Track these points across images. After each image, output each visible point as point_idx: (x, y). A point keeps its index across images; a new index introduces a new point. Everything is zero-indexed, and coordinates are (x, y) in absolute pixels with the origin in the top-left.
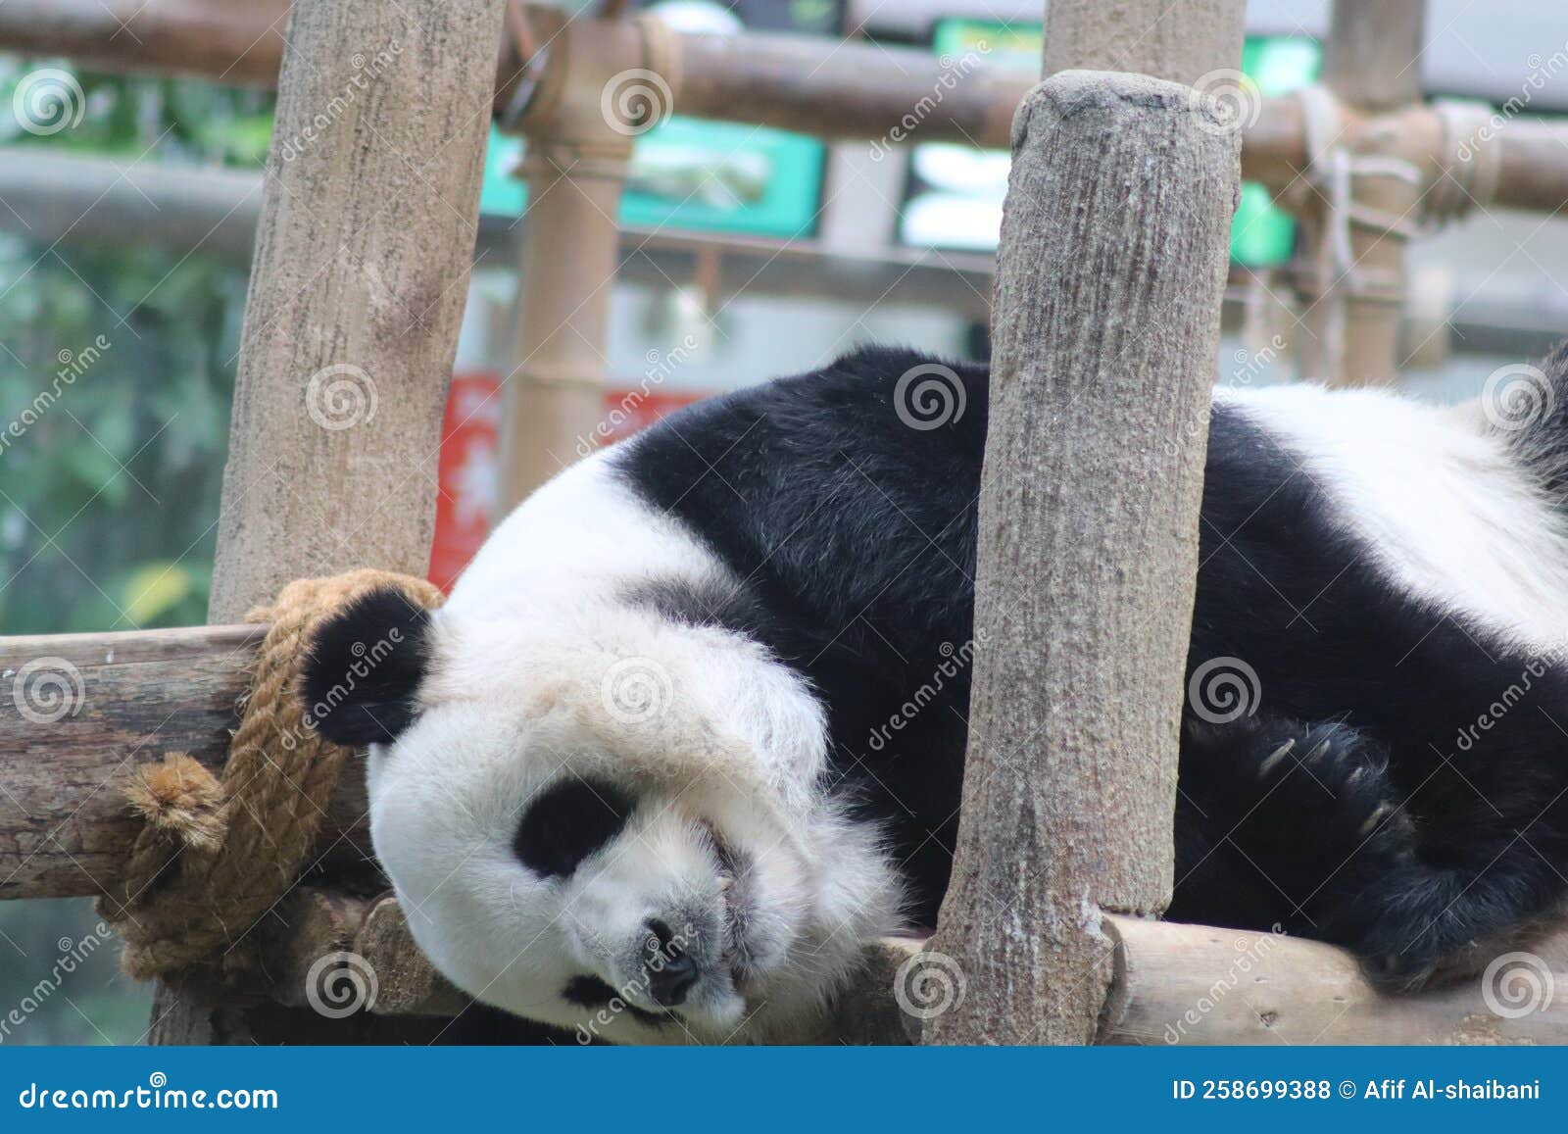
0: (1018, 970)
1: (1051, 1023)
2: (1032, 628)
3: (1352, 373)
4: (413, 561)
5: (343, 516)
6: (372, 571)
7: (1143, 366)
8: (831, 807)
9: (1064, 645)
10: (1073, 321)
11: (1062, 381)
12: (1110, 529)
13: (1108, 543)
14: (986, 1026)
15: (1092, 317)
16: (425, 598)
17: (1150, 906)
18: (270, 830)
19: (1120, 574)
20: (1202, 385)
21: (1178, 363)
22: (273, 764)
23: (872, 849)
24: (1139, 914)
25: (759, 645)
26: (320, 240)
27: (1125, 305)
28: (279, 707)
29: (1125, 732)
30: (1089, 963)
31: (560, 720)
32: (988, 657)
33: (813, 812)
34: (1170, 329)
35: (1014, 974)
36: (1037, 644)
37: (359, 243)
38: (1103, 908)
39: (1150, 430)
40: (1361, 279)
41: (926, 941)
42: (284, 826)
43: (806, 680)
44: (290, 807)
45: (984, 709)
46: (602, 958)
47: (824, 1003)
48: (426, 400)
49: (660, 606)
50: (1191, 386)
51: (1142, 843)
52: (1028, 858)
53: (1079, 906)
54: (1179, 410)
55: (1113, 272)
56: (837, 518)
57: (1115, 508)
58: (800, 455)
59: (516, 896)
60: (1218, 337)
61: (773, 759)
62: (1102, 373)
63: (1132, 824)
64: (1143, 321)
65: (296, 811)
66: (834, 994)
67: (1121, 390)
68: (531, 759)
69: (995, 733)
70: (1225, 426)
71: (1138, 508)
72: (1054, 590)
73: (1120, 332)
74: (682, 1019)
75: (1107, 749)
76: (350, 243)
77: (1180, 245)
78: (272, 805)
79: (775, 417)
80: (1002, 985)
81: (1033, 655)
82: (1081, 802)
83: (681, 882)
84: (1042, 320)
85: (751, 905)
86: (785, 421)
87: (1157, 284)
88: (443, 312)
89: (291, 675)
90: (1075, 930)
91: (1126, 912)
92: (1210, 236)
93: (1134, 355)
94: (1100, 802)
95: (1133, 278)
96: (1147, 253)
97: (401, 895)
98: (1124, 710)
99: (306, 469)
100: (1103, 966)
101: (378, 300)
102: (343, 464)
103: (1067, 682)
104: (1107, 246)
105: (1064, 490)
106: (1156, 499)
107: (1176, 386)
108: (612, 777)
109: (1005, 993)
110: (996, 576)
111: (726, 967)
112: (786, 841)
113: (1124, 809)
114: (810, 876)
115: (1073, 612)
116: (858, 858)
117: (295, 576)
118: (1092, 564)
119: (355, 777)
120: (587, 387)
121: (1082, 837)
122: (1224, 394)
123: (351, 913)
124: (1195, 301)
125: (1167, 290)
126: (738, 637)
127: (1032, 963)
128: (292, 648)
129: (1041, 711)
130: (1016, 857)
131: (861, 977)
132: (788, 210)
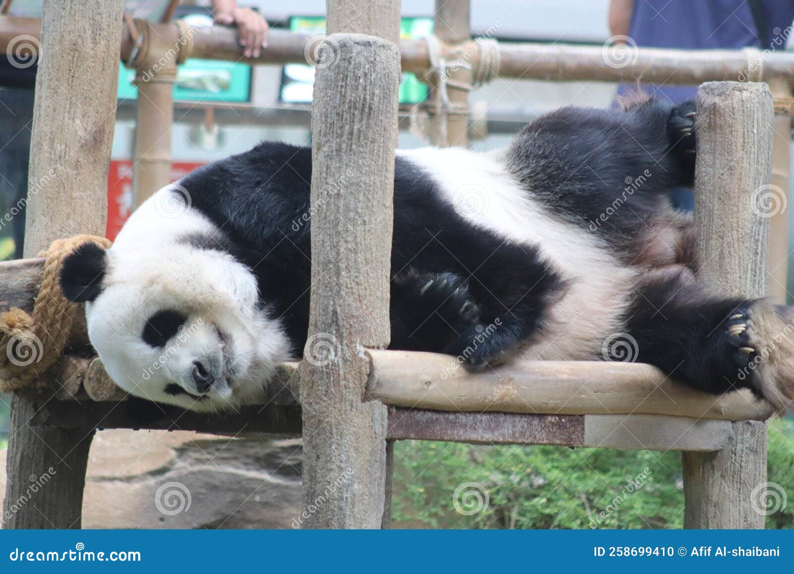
0: (334, 371)
1: (347, 391)
2: (333, 244)
3: (451, 141)
4: (100, 231)
5: (72, 215)
6: (84, 236)
7: (369, 143)
8: (261, 315)
9: (345, 249)
10: (342, 128)
11: (339, 150)
12: (360, 205)
13: (359, 210)
14: (324, 393)
15: (349, 125)
16: (105, 246)
17: (382, 345)
18: (51, 335)
19: (364, 221)
20: (391, 148)
21: (382, 141)
22: (51, 310)
23: (277, 330)
24: (378, 348)
25: (230, 256)
26: (57, 112)
27: (361, 120)
28: (52, 288)
29: (369, 281)
30: (361, 367)
31: (157, 289)
32: (317, 255)
33: (254, 317)
34: (378, 129)
35: (333, 373)
36: (335, 249)
37: (72, 112)
38: (365, 346)
39: (373, 167)
40: (452, 106)
41: (300, 363)
42: (56, 334)
43: (248, 268)
44: (58, 325)
45: (317, 275)
46: (178, 377)
47: (262, 388)
48: (102, 171)
49: (192, 243)
50: (387, 150)
51: (378, 321)
52: (336, 330)
53: (356, 346)
54: (383, 159)
55: (355, 108)
56: (257, 207)
57: (361, 197)
58: (242, 184)
59: (144, 355)
60: (397, 130)
61: (238, 298)
62: (354, 147)
63: (374, 315)
64: (368, 126)
65: (61, 327)
66: (266, 384)
67: (361, 152)
68: (147, 305)
69: (321, 284)
70: (400, 163)
71: (370, 196)
72: (340, 229)
73: (359, 131)
74: (209, 398)
75: (363, 287)
76: (69, 112)
77: (380, 97)
78: (51, 325)
79: (232, 170)
80: (329, 378)
81: (334, 253)
82: (354, 307)
83: (205, 347)
84: (330, 127)
85: (232, 353)
86: (235, 171)
87: (372, 112)
88: (106, 136)
89: (56, 276)
90: (355, 355)
91: (373, 347)
92: (391, 93)
93: (365, 139)
94: (361, 307)
95: (363, 110)
96: (368, 101)
97: (101, 357)
98: (369, 272)
99: (57, 198)
100: (366, 368)
101: (81, 133)
102: (71, 195)
103: (347, 263)
104: (353, 99)
105: (342, 191)
106: (376, 193)
107: (381, 150)
108: (177, 309)
109: (330, 381)
110: (318, 224)
111: (224, 378)
112: (244, 328)
113: (370, 309)
114: (254, 341)
115: (348, 236)
116: (272, 334)
117: (55, 238)
118: (354, 218)
119: (82, 312)
120: (165, 162)
121: (355, 320)
122: (400, 152)
123: (84, 364)
124: (387, 118)
125: (376, 114)
126: (222, 253)
127: (339, 368)
128: (55, 266)
129: (338, 274)
130: (332, 329)
131: (275, 378)
132: (238, 92)
